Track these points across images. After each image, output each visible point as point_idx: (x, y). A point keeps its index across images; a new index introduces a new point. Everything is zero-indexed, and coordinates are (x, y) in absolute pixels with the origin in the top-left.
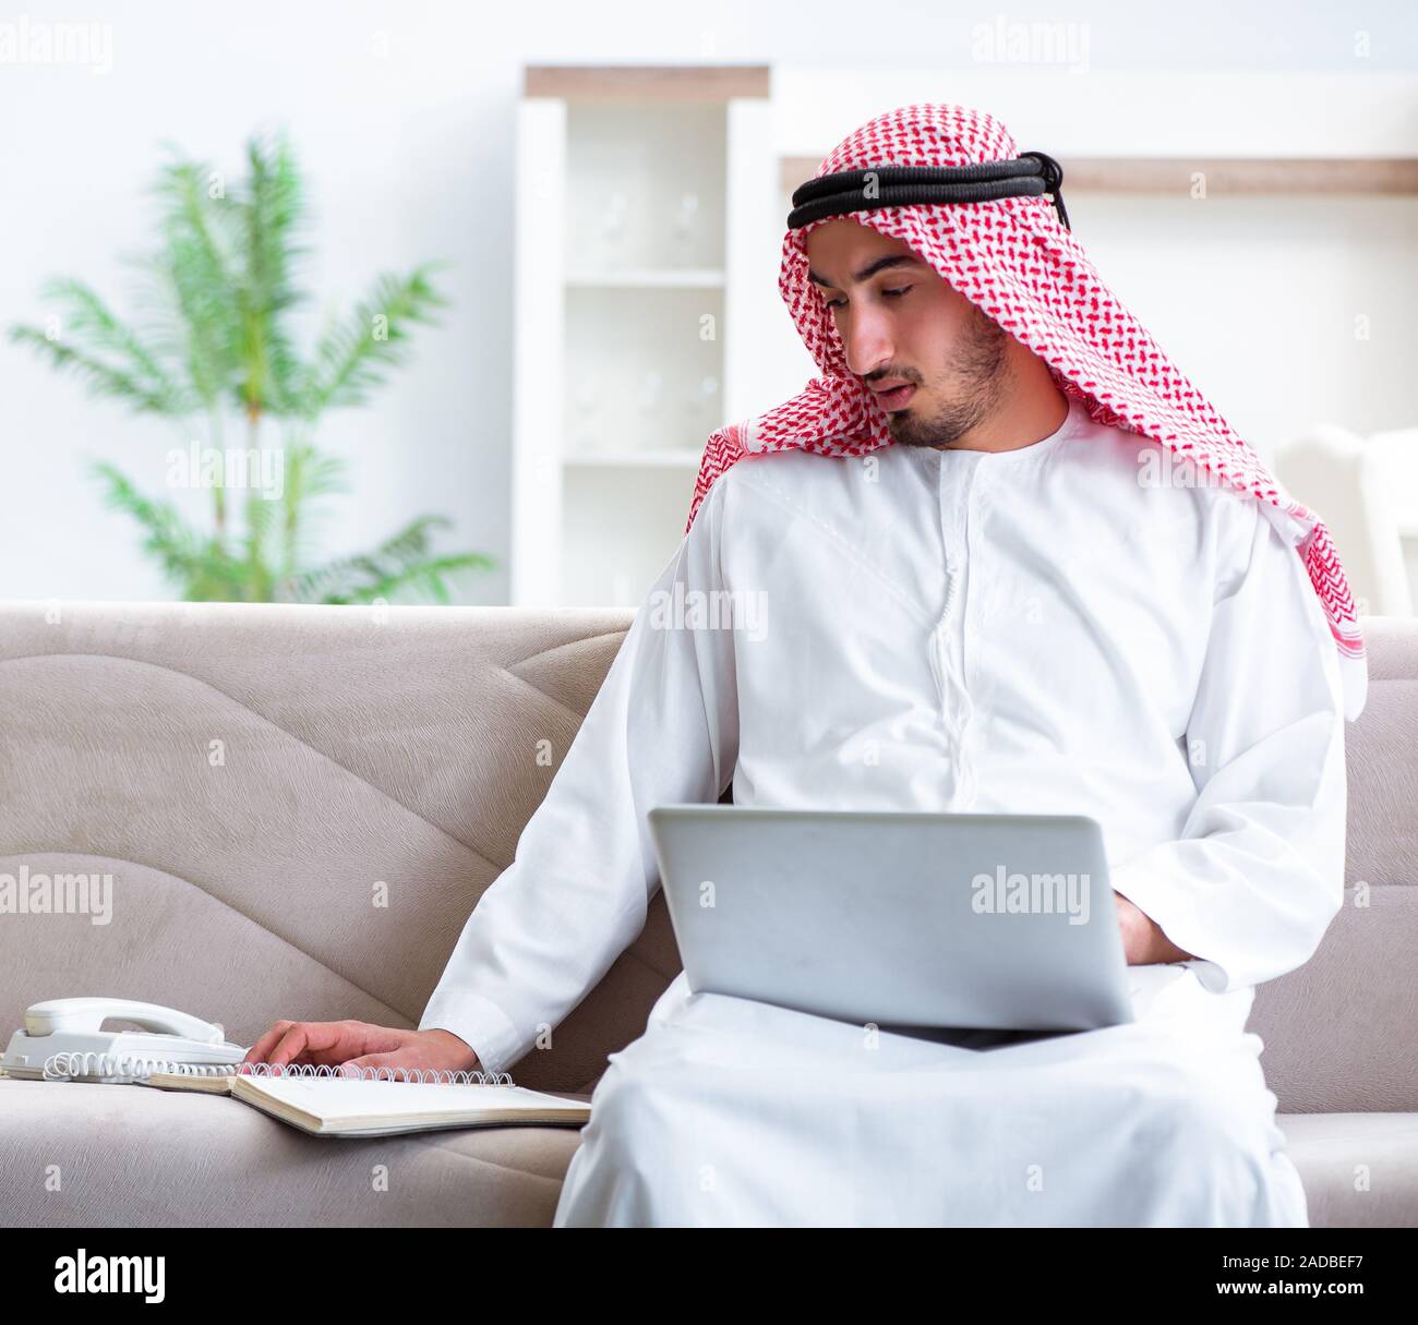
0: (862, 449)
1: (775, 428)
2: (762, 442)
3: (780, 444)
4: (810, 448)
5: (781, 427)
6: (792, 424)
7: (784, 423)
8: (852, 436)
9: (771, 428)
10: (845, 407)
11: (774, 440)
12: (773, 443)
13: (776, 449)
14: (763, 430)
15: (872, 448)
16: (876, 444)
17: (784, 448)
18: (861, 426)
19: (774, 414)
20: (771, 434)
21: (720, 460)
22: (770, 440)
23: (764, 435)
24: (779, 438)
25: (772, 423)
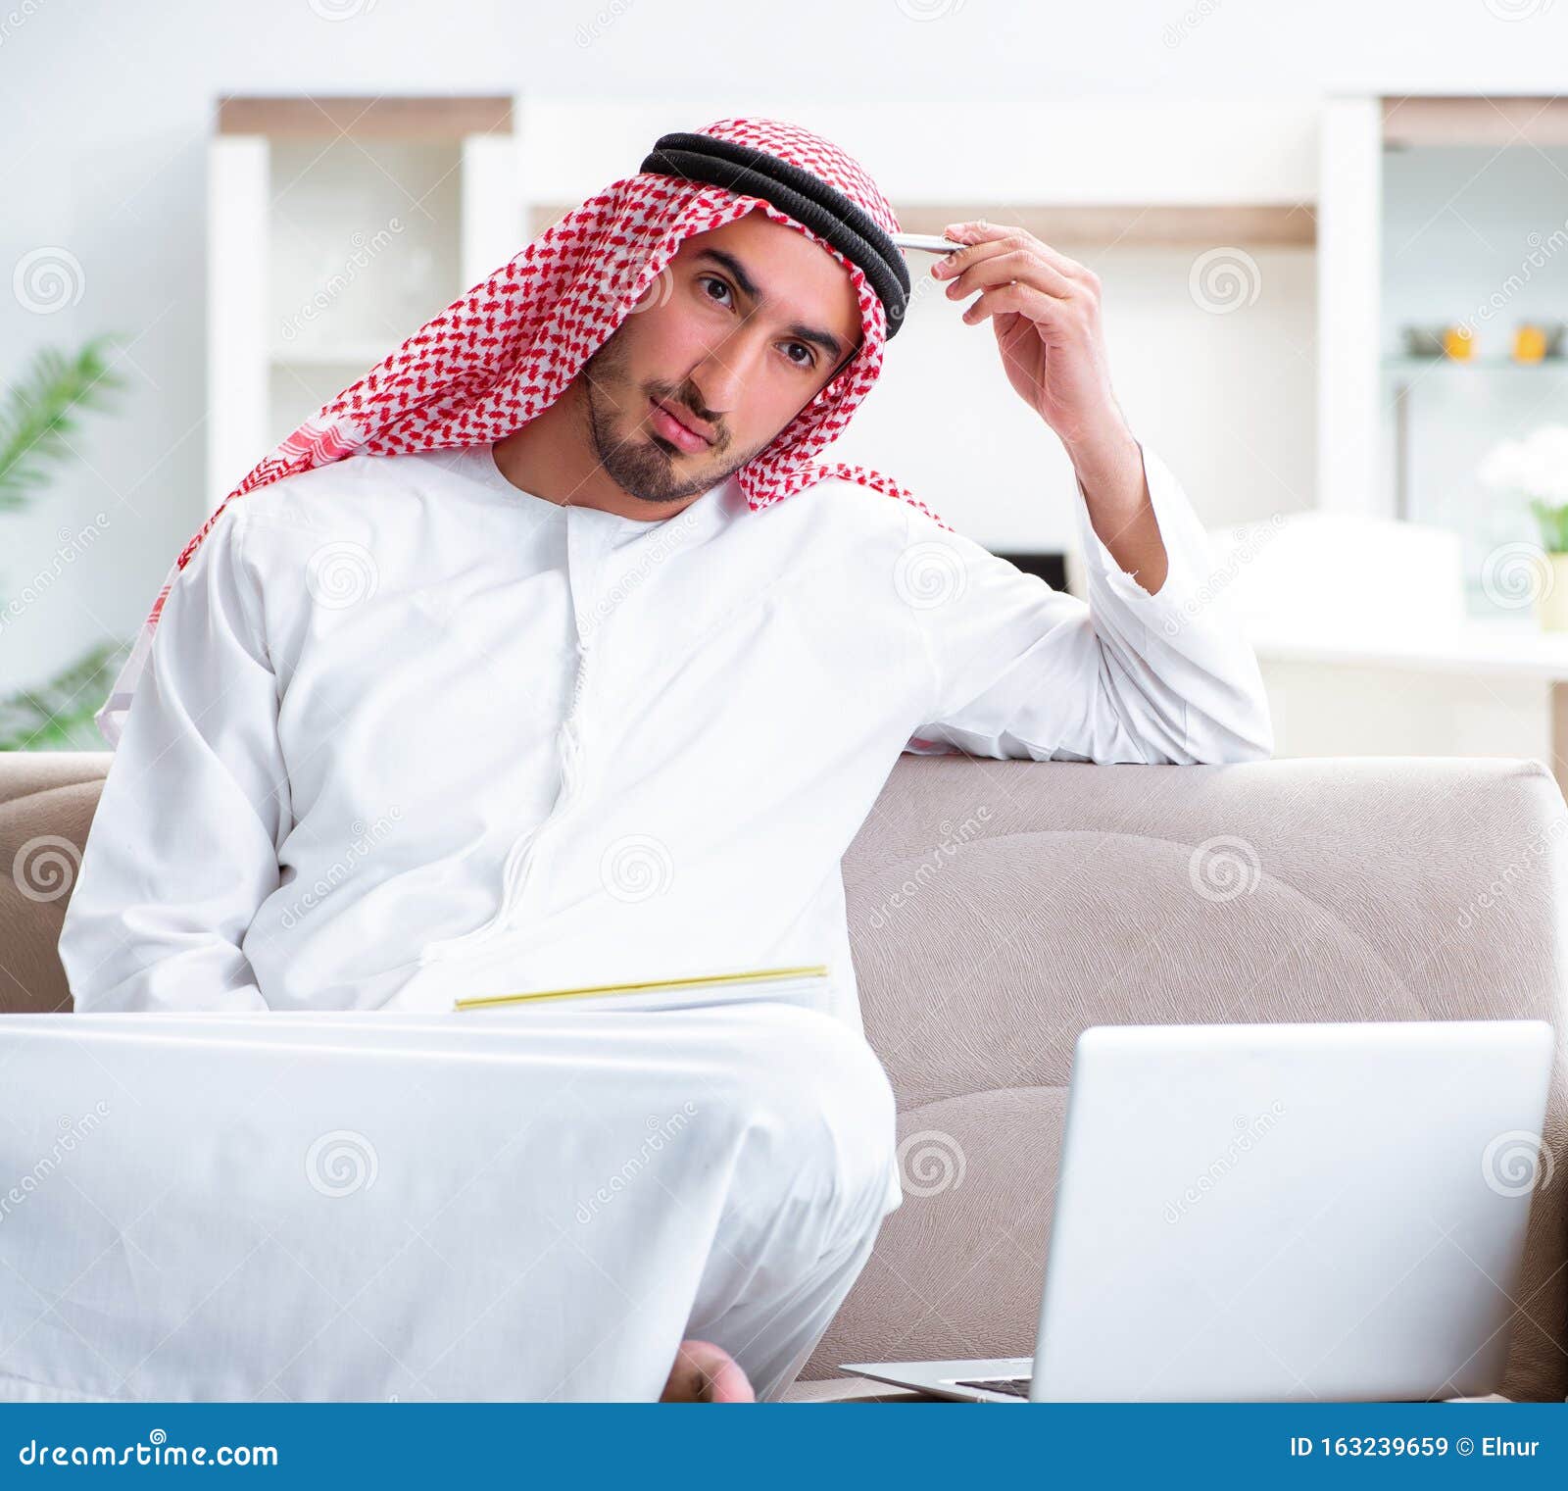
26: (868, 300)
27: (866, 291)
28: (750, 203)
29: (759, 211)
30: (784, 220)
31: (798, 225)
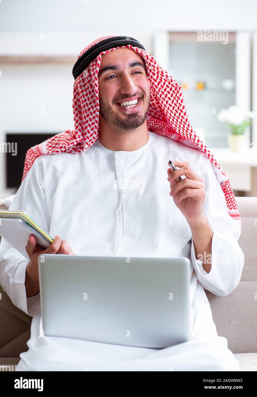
1: (51, 147)
2: (48, 151)
3: (53, 152)
4: (65, 151)
5: (53, 146)
6: (56, 144)
7: (54, 144)
9: (50, 147)
11: (52, 150)
12: (51, 151)
13: (52, 153)
14: (47, 147)
17: (54, 153)
20: (51, 148)
21: (30, 157)
22: (50, 150)
23: (48, 149)
24: (53, 149)
25: (50, 145)
26: (137, 49)
27: (135, 48)
28: (100, 56)
29: (102, 55)
31: (111, 49)
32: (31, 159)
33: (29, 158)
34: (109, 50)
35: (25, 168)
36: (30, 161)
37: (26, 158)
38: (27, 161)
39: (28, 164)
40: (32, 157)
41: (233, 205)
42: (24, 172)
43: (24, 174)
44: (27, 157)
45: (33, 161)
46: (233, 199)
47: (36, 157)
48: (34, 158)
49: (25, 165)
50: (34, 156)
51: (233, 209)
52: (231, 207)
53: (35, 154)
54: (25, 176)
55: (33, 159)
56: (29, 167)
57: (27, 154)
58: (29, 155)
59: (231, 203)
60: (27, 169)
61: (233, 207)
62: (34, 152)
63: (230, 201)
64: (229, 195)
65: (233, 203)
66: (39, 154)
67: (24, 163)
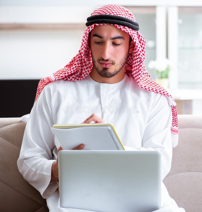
0: (79, 79)
8: (76, 76)
9: (56, 76)
10: (75, 69)
15: (82, 79)
16: (83, 78)
18: (78, 73)
19: (56, 73)
28: (93, 26)
29: (95, 26)
30: (100, 25)
31: (103, 24)
32: (42, 86)
33: (41, 85)
34: (101, 24)
35: (37, 92)
36: (41, 87)
37: (39, 86)
38: (39, 88)
39: (40, 90)
40: (42, 85)
41: (176, 123)
42: (37, 95)
43: (36, 97)
44: (39, 84)
45: (43, 88)
46: (177, 119)
47: (46, 85)
48: (44, 85)
49: (37, 90)
50: (44, 84)
51: (175, 126)
52: (174, 125)
53: (45, 83)
54: (37, 98)
55: (43, 87)
56: (40, 92)
57: (39, 82)
58: (40, 83)
59: (174, 122)
60: (39, 93)
61: (175, 125)
62: (44, 81)
63: (174, 121)
64: (175, 116)
65: (176, 122)
66: (47, 83)
67: (37, 89)
